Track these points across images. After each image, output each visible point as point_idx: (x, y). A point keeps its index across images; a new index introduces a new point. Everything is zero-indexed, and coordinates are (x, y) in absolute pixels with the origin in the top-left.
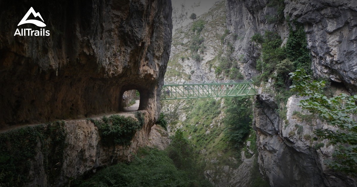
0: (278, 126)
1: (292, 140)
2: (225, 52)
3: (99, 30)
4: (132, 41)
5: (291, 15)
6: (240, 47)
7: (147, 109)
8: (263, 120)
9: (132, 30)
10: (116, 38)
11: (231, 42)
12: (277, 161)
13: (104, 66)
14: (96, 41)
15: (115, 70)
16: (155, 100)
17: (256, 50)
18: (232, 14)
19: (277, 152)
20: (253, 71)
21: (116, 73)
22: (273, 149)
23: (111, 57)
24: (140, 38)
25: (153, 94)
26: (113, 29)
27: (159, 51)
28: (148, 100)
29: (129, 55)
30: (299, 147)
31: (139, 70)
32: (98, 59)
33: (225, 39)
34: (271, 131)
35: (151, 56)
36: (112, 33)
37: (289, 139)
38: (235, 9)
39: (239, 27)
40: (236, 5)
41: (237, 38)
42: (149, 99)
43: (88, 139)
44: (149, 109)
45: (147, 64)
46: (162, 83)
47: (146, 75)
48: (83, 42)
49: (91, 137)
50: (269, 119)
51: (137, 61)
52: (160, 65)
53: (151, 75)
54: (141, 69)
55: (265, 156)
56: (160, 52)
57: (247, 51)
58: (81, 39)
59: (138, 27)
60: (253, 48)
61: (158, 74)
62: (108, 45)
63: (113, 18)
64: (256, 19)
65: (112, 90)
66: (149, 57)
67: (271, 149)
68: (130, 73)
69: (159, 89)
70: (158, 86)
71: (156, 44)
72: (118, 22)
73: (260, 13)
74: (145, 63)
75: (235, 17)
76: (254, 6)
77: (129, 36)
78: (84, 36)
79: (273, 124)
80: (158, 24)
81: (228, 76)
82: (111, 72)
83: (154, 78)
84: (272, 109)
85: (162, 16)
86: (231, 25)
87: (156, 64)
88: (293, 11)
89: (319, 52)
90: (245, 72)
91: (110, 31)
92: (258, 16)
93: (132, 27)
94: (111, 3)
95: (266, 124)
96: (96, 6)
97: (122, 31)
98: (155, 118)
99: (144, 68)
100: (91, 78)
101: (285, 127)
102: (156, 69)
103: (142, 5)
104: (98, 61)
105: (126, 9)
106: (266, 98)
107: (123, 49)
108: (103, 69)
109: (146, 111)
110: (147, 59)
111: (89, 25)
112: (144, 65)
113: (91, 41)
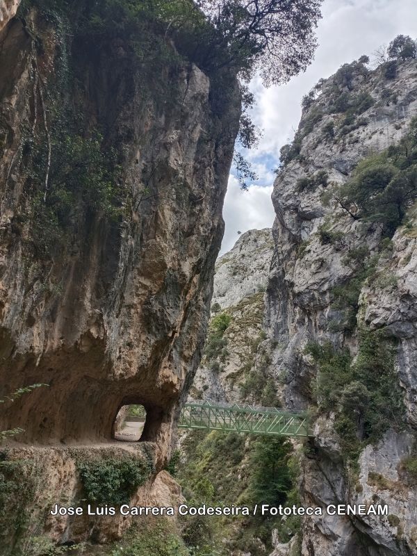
0: (343, 493)
1: (367, 522)
2: (258, 365)
3: (118, 303)
4: (160, 327)
5: (368, 322)
6: (280, 359)
7: (157, 441)
8: (317, 479)
9: (163, 311)
10: (136, 318)
11: (268, 351)
13: (112, 360)
14: (111, 318)
15: (126, 368)
16: (171, 426)
17: (304, 366)
18: (272, 313)
19: (339, 540)
20: (296, 398)
21: (126, 374)
22: (332, 532)
23: (124, 348)
24: (172, 323)
25: (169, 416)
26: (135, 305)
27: (189, 348)
28: (160, 426)
29: (151, 348)
30: (379, 537)
31: (157, 374)
32: (107, 347)
33: (258, 346)
34: (329, 499)
35: (178, 355)
36: (133, 311)
37: (363, 519)
38: (277, 306)
39: (280, 331)
40: (279, 301)
41: (277, 347)
42: (162, 424)
43: (62, 486)
44: (160, 441)
45: (170, 365)
46: (185, 400)
47: (166, 383)
48: (92, 317)
49: (68, 483)
50: (327, 479)
51: (159, 359)
52: (188, 371)
53: (172, 385)
54: (161, 373)
55: (318, 543)
56: (191, 350)
57: (290, 367)
58: (90, 312)
59: (172, 308)
60: (300, 364)
61: (183, 385)
62: (122, 328)
63: (137, 289)
64: (313, 323)
66: (174, 356)
67: (328, 532)
68: (144, 378)
70: (178, 404)
71: (187, 338)
72: (144, 295)
73: (319, 315)
75: (276, 317)
76: (312, 304)
77: (157, 319)
78: (95, 307)
79: (332, 488)
80: (193, 309)
81: (259, 400)
82: (119, 372)
83: (177, 390)
84: (334, 463)
85: (200, 298)
86: (270, 327)
87: (182, 368)
88: (372, 318)
89: (411, 383)
90: (284, 398)
91: (130, 307)
92: (315, 320)
93: (164, 306)
94: (139, 266)
95: (322, 487)
96: (123, 265)
97: (148, 310)
98: (166, 458)
99: (165, 372)
100: (85, 377)
101: (357, 496)
102: (181, 376)
103: (184, 276)
104: (107, 350)
105: (160, 278)
106: (325, 443)
107: (143, 338)
108: (110, 364)
109: (155, 444)
110: (170, 359)
111: (106, 292)
112: (165, 368)
113: (105, 317)
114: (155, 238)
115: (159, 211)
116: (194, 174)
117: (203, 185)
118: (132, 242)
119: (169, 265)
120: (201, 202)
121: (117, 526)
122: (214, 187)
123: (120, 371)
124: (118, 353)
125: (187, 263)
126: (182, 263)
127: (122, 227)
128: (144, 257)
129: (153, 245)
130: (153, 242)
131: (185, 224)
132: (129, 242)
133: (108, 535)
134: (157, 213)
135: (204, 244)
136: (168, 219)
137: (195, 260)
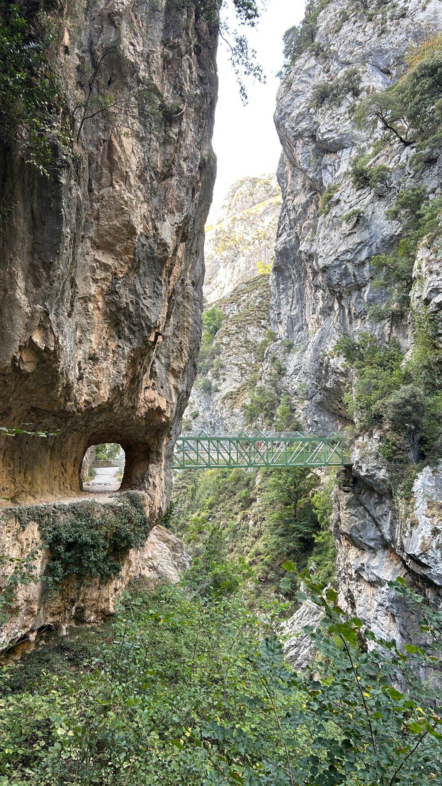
0: (392, 531)
1: (424, 561)
2: (266, 377)
3: (68, 293)
4: (136, 329)
5: (427, 302)
6: (297, 367)
7: (146, 490)
8: (356, 516)
9: (137, 303)
10: (97, 317)
11: (280, 357)
12: (387, 604)
13: (71, 382)
14: (61, 318)
15: (93, 392)
16: (163, 467)
17: (332, 374)
18: (283, 302)
20: (322, 418)
21: (94, 400)
22: (378, 577)
23: (85, 363)
24: (153, 321)
25: (159, 454)
26: (94, 296)
27: (179, 357)
28: (148, 468)
29: (126, 361)
30: (439, 576)
31: (138, 397)
32: (62, 363)
33: (266, 352)
34: (373, 539)
35: (163, 369)
36: (91, 306)
37: (420, 558)
38: (290, 292)
39: (296, 328)
40: (293, 283)
41: (292, 350)
42: (150, 466)
44: (150, 488)
45: (154, 384)
46: (178, 431)
47: (151, 410)
48: (32, 318)
50: (370, 515)
51: (138, 377)
52: (180, 390)
53: (159, 411)
54: (141, 396)
55: (360, 592)
56: (182, 360)
57: (312, 376)
58: (28, 310)
59: (150, 297)
60: (326, 370)
61: (174, 410)
62: (78, 334)
63: (93, 270)
64: (347, 311)
65: (70, 441)
66: (157, 371)
67: (373, 578)
68: (119, 404)
69: (170, 445)
70: (169, 436)
71: (174, 343)
72: (104, 279)
73: (354, 298)
74: (150, 383)
75: (289, 307)
76: (344, 282)
77: (128, 316)
78: (35, 302)
79: (377, 525)
80: (179, 298)
81: (270, 425)
82: (83, 399)
83: (167, 418)
84: (379, 494)
85: (188, 281)
86: (281, 323)
87: (172, 387)
88: (433, 294)
90: (305, 419)
91: (86, 299)
92: (349, 305)
93: (138, 295)
94: (92, 234)
95: (364, 526)
96: (69, 231)
97: (114, 303)
98: (160, 509)
99: (147, 394)
100: (33, 409)
101: (411, 533)
102: (171, 398)
103: (163, 245)
104: (61, 366)
105: (127, 251)
106: (367, 471)
107: (112, 345)
108: (68, 387)
109: (143, 492)
110: (153, 375)
111: (49, 277)
112: (146, 388)
113: (52, 317)
114: (112, 185)
115: (113, 139)
116: (164, 68)
117: (181, 89)
118: (78, 192)
119: (140, 229)
120: (180, 118)
121: (107, 600)
122: (198, 92)
123: (85, 397)
124: (77, 371)
125: (167, 224)
126: (158, 225)
127: (59, 167)
128: (97, 218)
129: (110, 197)
130: (109, 192)
131: (158, 160)
132: (74, 191)
133: (96, 612)
134: (111, 142)
135: (190, 191)
136: (129, 152)
137: (178, 218)
